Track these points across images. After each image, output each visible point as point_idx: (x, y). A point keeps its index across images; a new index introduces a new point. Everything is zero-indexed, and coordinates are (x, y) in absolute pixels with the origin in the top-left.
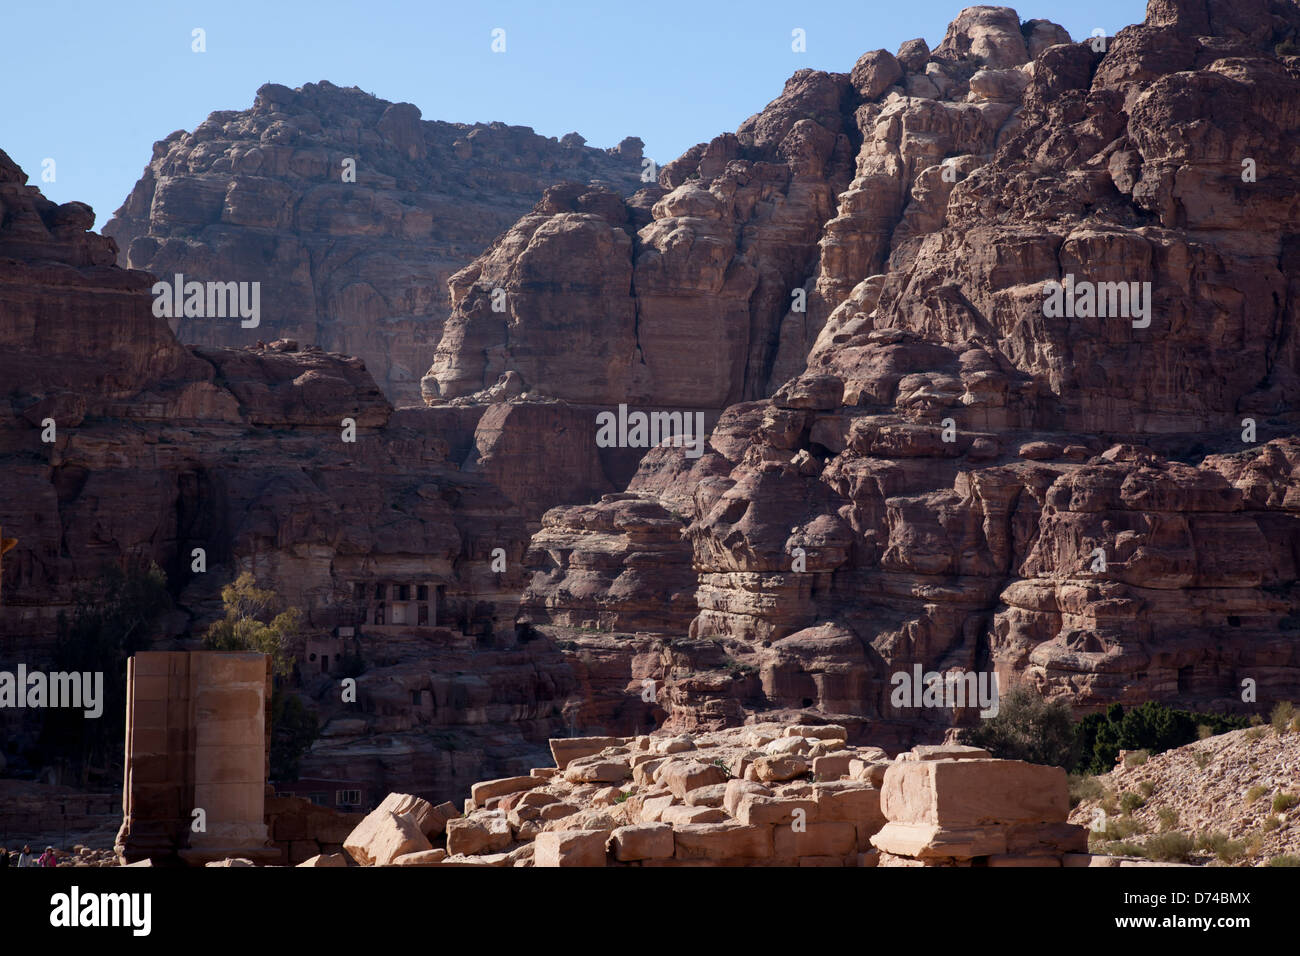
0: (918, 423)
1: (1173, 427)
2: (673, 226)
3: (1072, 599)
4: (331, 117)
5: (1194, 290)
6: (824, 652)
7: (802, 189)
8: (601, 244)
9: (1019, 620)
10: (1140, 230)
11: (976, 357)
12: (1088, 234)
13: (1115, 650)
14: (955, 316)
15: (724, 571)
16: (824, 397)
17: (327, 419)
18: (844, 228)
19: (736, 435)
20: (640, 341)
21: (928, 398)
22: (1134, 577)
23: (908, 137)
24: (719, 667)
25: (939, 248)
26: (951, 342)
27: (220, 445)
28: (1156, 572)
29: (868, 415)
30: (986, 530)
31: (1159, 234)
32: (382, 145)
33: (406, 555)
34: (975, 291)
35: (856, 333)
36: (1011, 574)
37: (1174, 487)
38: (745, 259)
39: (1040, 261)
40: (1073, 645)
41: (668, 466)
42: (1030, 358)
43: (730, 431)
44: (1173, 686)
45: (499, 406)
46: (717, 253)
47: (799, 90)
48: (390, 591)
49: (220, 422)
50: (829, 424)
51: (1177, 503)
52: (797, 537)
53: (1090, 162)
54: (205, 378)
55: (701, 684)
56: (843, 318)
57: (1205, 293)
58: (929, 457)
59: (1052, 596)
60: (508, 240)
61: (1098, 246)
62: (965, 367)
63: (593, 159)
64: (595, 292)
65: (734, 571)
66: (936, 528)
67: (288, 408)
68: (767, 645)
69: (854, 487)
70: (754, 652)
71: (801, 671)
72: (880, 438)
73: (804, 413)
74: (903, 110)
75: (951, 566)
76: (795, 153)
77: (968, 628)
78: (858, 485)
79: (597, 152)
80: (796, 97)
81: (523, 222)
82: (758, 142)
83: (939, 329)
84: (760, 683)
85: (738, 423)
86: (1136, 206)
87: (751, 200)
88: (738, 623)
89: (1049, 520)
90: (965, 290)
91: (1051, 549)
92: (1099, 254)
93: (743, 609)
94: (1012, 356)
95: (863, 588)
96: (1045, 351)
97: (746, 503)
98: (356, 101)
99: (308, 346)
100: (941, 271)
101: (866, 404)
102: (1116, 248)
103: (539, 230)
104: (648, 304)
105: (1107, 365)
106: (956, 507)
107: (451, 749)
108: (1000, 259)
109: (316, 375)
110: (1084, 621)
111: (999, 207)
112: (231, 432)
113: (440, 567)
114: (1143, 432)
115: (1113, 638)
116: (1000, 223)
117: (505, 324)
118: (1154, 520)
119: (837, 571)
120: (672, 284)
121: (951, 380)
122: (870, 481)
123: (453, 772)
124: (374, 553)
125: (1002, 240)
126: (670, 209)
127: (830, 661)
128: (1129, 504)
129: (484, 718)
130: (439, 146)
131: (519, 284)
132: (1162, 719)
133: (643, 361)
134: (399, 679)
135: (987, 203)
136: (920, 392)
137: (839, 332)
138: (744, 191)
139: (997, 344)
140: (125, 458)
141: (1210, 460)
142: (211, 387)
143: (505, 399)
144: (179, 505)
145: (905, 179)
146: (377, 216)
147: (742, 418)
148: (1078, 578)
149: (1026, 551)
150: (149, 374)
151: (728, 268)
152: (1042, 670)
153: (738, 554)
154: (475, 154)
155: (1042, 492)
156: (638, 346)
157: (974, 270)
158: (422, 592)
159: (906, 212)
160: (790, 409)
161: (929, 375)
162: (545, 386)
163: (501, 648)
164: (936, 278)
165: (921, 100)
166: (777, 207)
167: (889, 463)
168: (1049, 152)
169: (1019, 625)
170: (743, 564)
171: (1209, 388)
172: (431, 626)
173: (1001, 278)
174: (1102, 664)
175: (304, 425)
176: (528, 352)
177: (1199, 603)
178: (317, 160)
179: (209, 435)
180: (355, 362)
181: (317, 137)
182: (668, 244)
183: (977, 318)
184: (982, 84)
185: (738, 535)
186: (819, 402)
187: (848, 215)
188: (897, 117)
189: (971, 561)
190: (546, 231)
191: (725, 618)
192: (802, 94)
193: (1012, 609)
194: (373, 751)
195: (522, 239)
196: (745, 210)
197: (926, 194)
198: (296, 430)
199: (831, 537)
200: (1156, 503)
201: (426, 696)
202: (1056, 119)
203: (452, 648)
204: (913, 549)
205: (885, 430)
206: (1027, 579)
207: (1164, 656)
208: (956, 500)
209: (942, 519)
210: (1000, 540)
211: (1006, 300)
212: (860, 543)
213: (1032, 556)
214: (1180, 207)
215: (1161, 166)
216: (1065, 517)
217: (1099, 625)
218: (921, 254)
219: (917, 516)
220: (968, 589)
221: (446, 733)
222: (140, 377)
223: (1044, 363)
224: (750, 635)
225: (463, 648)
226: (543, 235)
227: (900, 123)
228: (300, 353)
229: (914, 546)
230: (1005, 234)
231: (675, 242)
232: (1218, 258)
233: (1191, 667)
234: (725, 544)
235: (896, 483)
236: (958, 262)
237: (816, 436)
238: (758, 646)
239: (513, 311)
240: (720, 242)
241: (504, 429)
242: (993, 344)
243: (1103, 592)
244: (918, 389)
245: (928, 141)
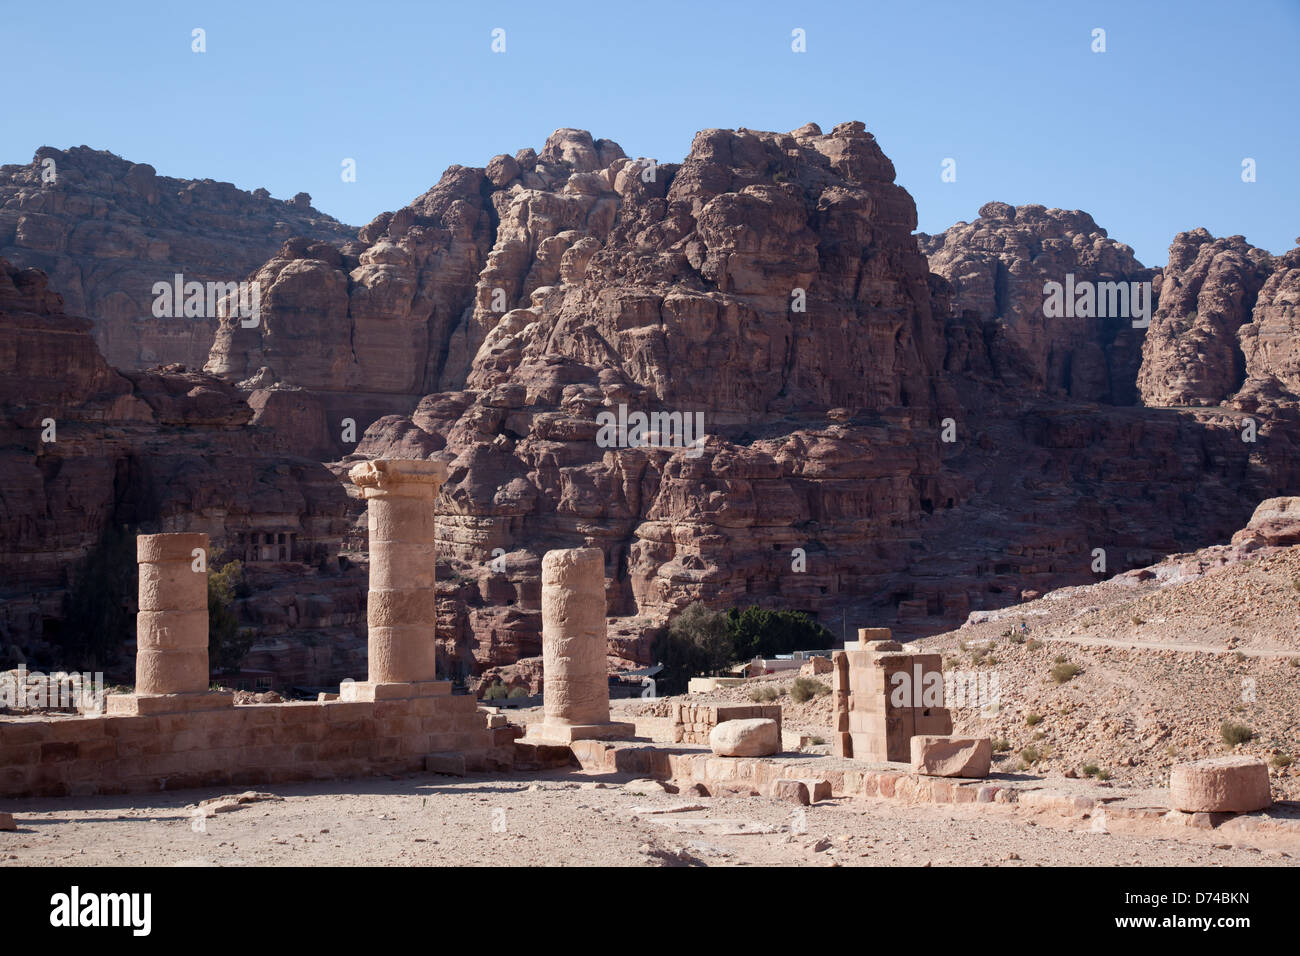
0: (577, 418)
1: (731, 421)
2: (376, 270)
3: (683, 536)
4: (91, 171)
5: (742, 334)
6: (521, 569)
7: (459, 247)
8: (327, 282)
9: (647, 548)
10: (710, 294)
11: (610, 374)
12: (679, 297)
13: (713, 569)
14: (593, 346)
15: (450, 514)
16: (515, 400)
17: (212, 420)
18: (492, 276)
19: (431, 416)
20: (355, 348)
21: (583, 401)
22: (721, 521)
23: (533, 216)
24: (450, 578)
25: (580, 300)
26: (591, 363)
27: (143, 439)
28: (734, 517)
29: (545, 411)
30: (625, 489)
31: (722, 298)
32: (129, 193)
33: (271, 513)
34: (606, 330)
35: (507, 348)
36: (640, 517)
37: (744, 464)
38: (424, 293)
39: (649, 312)
40: (686, 565)
41: (385, 437)
42: (643, 375)
43: (428, 413)
44: (743, 589)
45: (261, 392)
46: (406, 290)
47: (454, 180)
48: (261, 537)
49: (139, 422)
50: (519, 418)
51: (745, 473)
52: (501, 493)
53: (673, 247)
54: (128, 392)
55: (440, 590)
56: (496, 337)
57: (748, 336)
58: (585, 440)
59: (669, 532)
60: (260, 276)
61: (686, 305)
62: (602, 381)
63: (277, 207)
64: (324, 314)
65: (457, 514)
66: (593, 488)
67: (186, 413)
68: (482, 564)
69: (538, 460)
70: (471, 568)
71: (506, 581)
72: (555, 428)
73: (501, 410)
74: (529, 198)
75: (602, 512)
76: (454, 222)
77: (613, 552)
78: (541, 459)
79: (278, 202)
80: (452, 184)
81: (271, 264)
82: (428, 213)
83: (582, 354)
84: (478, 589)
85: (433, 408)
86: (703, 278)
87: (426, 253)
88: (460, 551)
89: (667, 484)
90: (599, 329)
91: (668, 503)
92: (686, 310)
93: (465, 540)
94: (631, 373)
95: (544, 526)
96: (653, 371)
97: (467, 470)
98: (107, 160)
99: (194, 369)
100: (582, 316)
101: (541, 404)
102: (697, 306)
103: (283, 270)
104: (359, 323)
105: (692, 381)
106: (605, 474)
107: (313, 645)
108: (623, 310)
109: (204, 391)
110: (692, 549)
111: (616, 274)
112: (149, 429)
113: (292, 521)
114: (713, 424)
115: (711, 561)
116: (618, 285)
117: (261, 335)
118: (732, 485)
119: (526, 515)
120: (376, 310)
121: (594, 389)
122: (549, 456)
123: (315, 661)
124: (251, 513)
125: (625, 298)
126: (374, 259)
127: (526, 575)
128: (717, 474)
129: (330, 624)
130: (169, 194)
131: (270, 307)
132: (763, 617)
133: (356, 361)
134: (277, 599)
135: (609, 272)
136: (577, 397)
137: (494, 347)
138: (422, 247)
139: (621, 366)
140: (85, 450)
141: (757, 444)
142: (133, 398)
143: (262, 387)
144: (116, 482)
145: (531, 244)
146: (129, 244)
147: (435, 405)
148: (686, 521)
149: (651, 503)
150: (91, 390)
151: (414, 300)
152: (668, 582)
153: (461, 504)
154: (194, 201)
155: (661, 465)
156: (353, 352)
157: (606, 317)
158: (282, 538)
159: (533, 266)
160: (491, 406)
161: (581, 385)
162: (289, 378)
163: (332, 575)
164: (579, 320)
165: (540, 192)
166: (444, 259)
167: (560, 445)
168: (646, 239)
169: (648, 551)
170: (465, 510)
171: (751, 396)
172: (288, 562)
173: (623, 323)
174: (706, 577)
175: (196, 424)
176: (275, 353)
177: (757, 536)
178: (84, 203)
179: (133, 432)
180: (227, 381)
181: (81, 186)
182: (374, 283)
183: (608, 348)
184: (576, 182)
185: (462, 491)
186: (512, 403)
187: (494, 267)
188: (525, 203)
189: (615, 509)
190: (289, 271)
191: (451, 546)
192: (455, 182)
193: (642, 541)
194: (265, 649)
195: (271, 276)
196: (422, 260)
197: (546, 255)
198: (191, 428)
199: (524, 493)
200: (733, 473)
201: (292, 609)
202: (646, 216)
203: (304, 576)
204: (579, 501)
205: (556, 423)
206: (652, 521)
207: (741, 571)
208: (605, 469)
209: (596, 482)
210: (633, 496)
211: (627, 337)
212: (541, 497)
213: (655, 507)
214: (730, 280)
215: (719, 252)
216: (679, 482)
217: (702, 553)
218: (566, 302)
219: (580, 479)
220: (614, 528)
221: (308, 634)
222: (85, 391)
223: (652, 379)
224: (468, 557)
225: (309, 576)
226: (286, 274)
227: (527, 208)
228: (188, 374)
229: (579, 500)
230: (626, 294)
231: (378, 282)
232: (756, 314)
233: (753, 577)
234: (453, 497)
235: (565, 457)
236: (594, 310)
237: (509, 425)
238: (475, 564)
239: (266, 326)
240: (407, 281)
241: (265, 407)
242: (619, 365)
243: (703, 531)
244: (576, 395)
245: (547, 220)
